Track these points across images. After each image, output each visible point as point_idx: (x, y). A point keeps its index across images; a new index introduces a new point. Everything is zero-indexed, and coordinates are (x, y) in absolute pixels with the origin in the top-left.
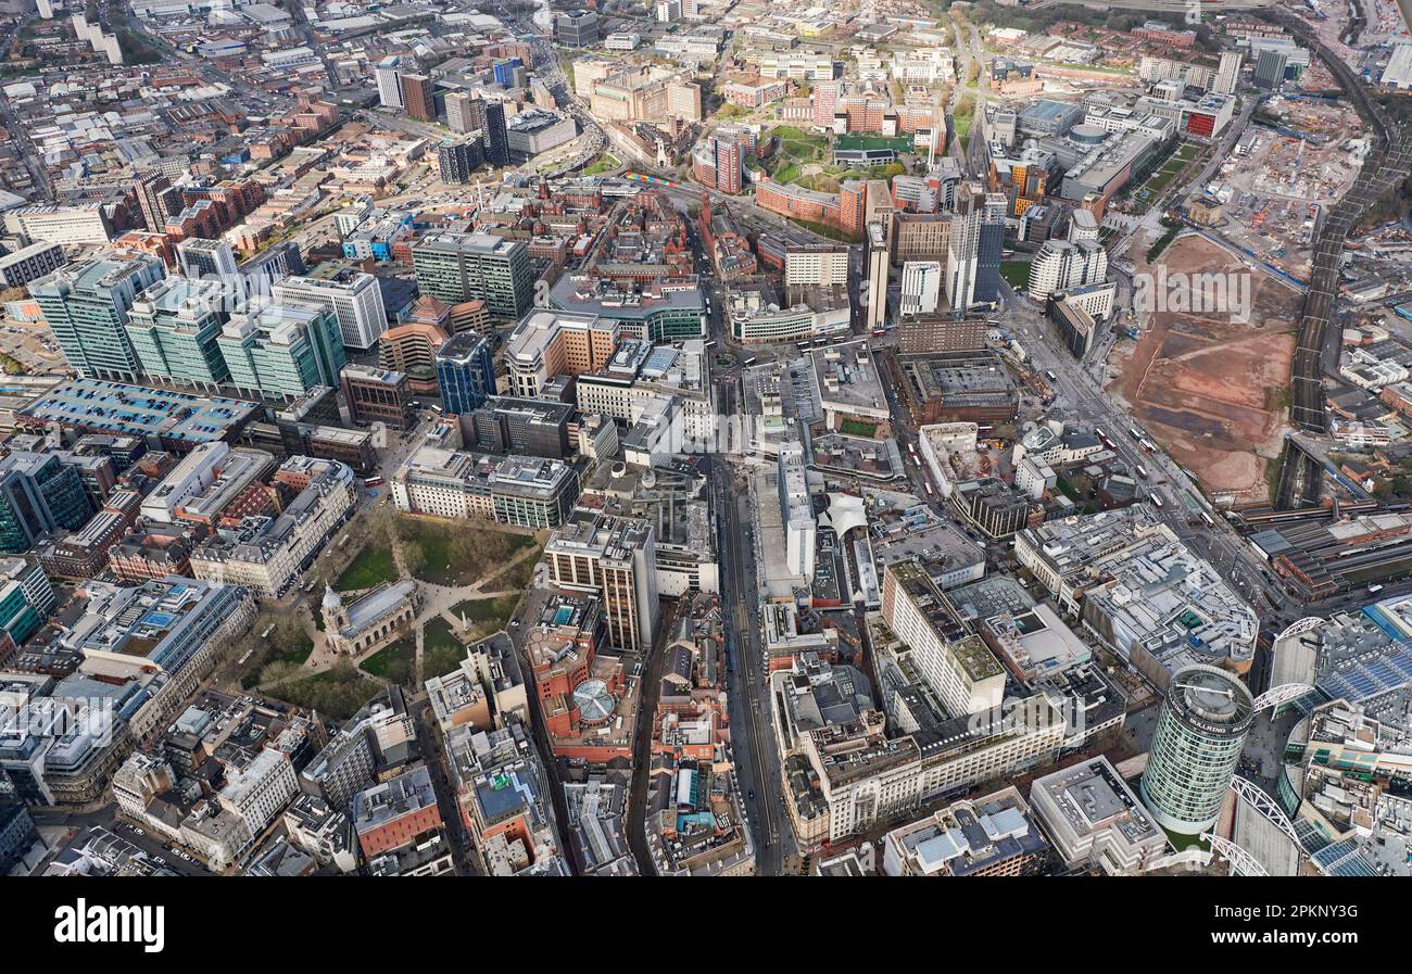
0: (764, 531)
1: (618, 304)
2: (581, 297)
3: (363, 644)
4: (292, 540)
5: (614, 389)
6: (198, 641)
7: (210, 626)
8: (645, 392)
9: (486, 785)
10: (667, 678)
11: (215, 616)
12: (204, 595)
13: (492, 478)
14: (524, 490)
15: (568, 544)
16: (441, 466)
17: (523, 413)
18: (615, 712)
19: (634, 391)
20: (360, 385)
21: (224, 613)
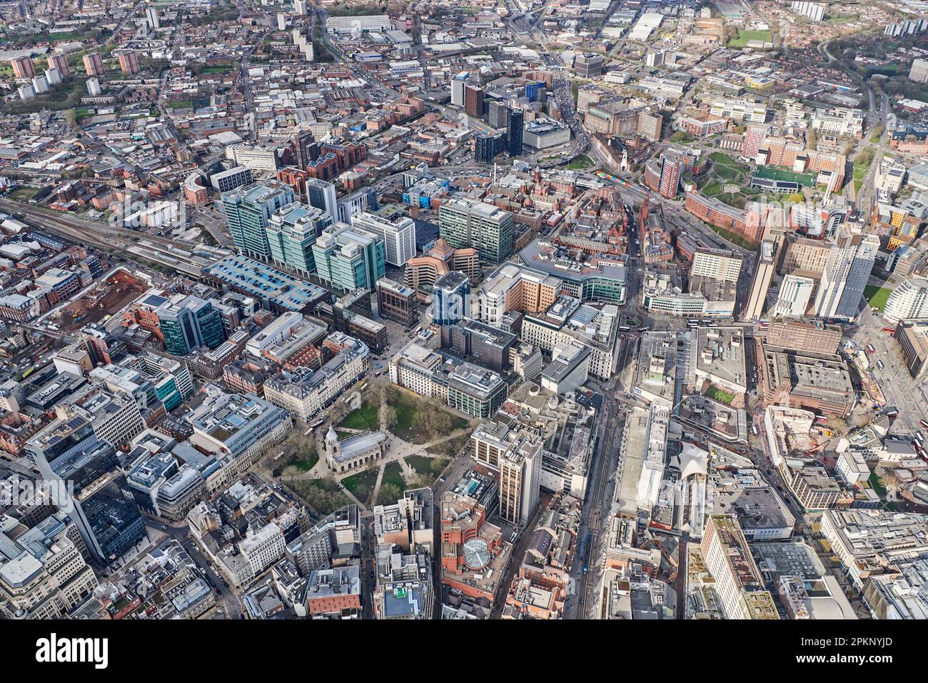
0: (628, 460)
1: (566, 268)
2: (542, 258)
3: (346, 468)
4: (322, 387)
5: (547, 330)
6: (254, 439)
7: (263, 432)
8: (568, 336)
9: (391, 592)
10: (530, 551)
11: (267, 426)
12: (263, 411)
13: (450, 375)
14: (469, 389)
15: (488, 436)
16: (421, 359)
17: (482, 334)
18: (489, 565)
19: (560, 334)
20: (387, 293)
21: (273, 425)
